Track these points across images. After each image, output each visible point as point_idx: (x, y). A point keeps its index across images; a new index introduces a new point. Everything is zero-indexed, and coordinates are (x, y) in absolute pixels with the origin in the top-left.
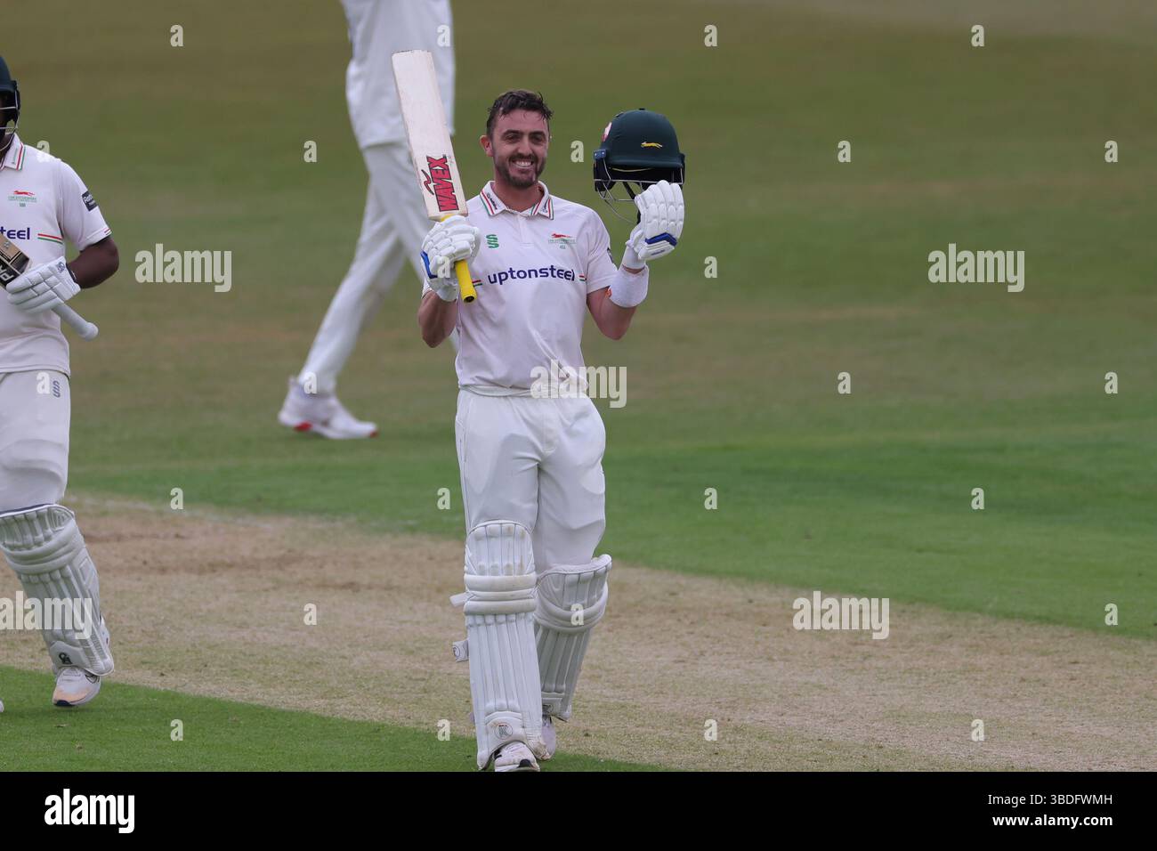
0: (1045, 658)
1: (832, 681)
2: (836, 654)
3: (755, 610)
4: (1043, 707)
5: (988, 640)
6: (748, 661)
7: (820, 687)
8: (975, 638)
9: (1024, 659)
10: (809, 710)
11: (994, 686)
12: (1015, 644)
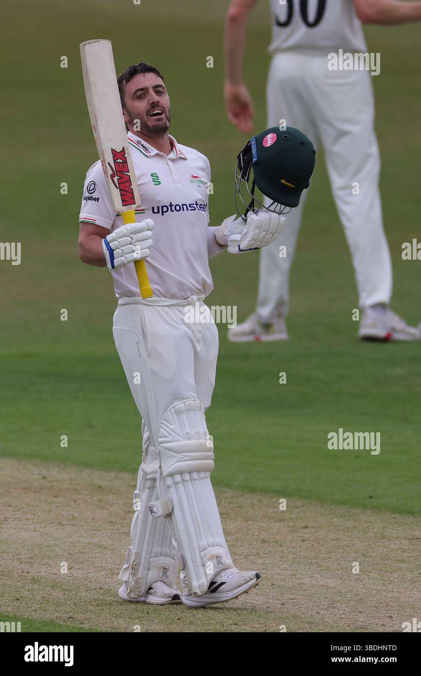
0: (282, 524)
1: (110, 542)
2: (114, 520)
3: (49, 485)
4: (280, 563)
5: (236, 509)
6: (43, 525)
7: (101, 546)
8: (225, 508)
9: (265, 525)
10: (92, 565)
11: (241, 546)
12: (257, 513)
